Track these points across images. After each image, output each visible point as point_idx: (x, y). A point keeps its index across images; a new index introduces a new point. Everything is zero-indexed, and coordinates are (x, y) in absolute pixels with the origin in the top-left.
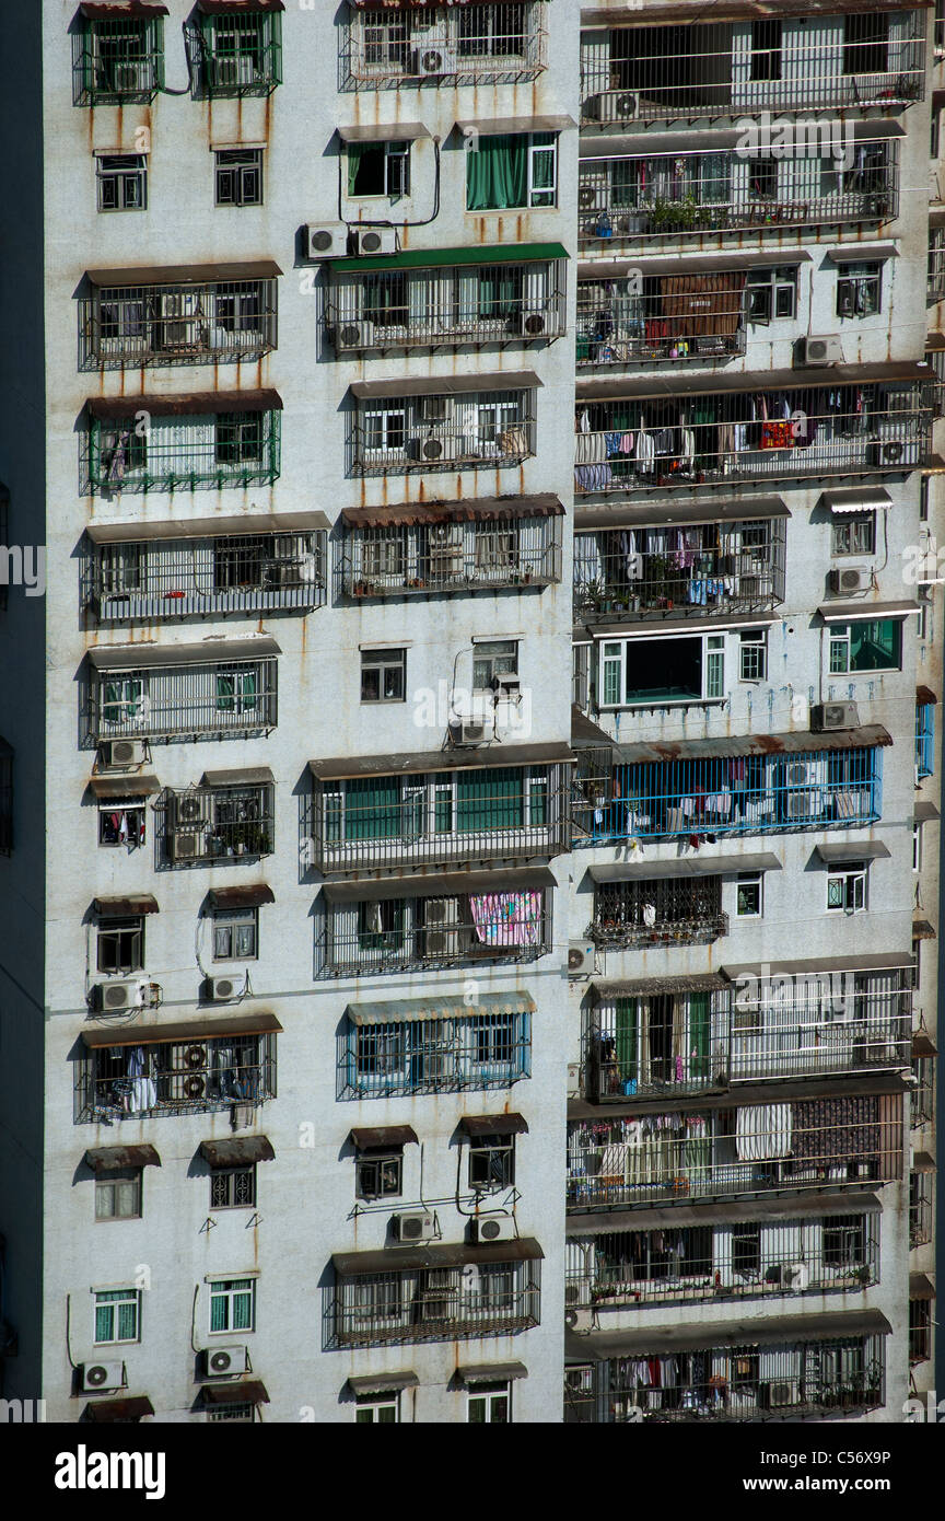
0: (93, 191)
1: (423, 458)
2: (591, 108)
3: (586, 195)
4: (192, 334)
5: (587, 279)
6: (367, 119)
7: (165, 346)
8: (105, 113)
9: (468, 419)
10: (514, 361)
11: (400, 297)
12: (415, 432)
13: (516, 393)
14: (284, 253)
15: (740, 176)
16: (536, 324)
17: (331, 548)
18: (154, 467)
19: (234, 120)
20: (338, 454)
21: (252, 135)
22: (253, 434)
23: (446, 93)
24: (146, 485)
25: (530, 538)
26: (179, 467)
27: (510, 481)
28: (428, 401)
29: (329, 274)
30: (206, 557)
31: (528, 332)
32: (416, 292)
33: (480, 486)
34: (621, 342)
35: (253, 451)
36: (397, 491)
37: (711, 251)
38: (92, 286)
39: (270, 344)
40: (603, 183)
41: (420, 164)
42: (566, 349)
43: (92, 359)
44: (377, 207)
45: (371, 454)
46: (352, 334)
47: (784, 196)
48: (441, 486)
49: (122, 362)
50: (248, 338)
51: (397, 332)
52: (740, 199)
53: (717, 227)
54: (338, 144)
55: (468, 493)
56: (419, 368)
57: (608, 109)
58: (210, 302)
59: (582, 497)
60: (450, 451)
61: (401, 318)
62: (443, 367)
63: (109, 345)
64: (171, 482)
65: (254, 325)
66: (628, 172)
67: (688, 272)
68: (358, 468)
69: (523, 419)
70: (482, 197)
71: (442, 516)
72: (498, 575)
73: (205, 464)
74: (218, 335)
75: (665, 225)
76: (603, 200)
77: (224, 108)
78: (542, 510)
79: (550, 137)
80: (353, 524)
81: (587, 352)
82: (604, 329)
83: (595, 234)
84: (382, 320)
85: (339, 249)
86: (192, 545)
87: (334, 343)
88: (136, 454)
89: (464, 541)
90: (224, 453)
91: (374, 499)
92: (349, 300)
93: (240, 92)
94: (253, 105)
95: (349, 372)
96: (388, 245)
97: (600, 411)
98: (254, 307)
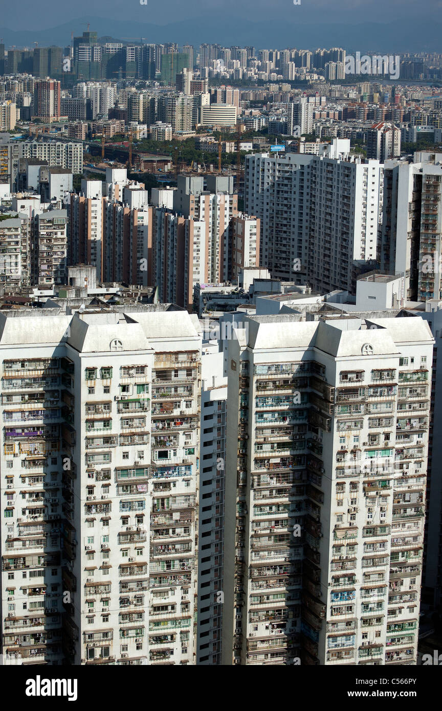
0: (88, 391)
1: (131, 426)
2: (153, 381)
3: (153, 392)
4: (100, 410)
5: (153, 403)
6: (124, 382)
7: (97, 412)
8: (89, 381)
9: (136, 422)
10: (143, 414)
11: (128, 405)
12: (130, 423)
13: (143, 418)
14: (113, 400)
15: (173, 389)
16: (146, 409)
17: (119, 438)
18: (95, 428)
19: (106, 382)
20: (120, 426)
21: (108, 384)
22: (108, 423)
23: (134, 378)
24: (94, 430)
25: (145, 437)
26: (99, 428)
27: (142, 430)
28: (132, 419)
29: (118, 402)
30: (102, 440)
31: (144, 409)
32: (130, 404)
33: (138, 430)
34: (157, 411)
35: (108, 426)
36: (127, 431)
37: (169, 399)
38: (87, 404)
39: (111, 411)
40: (155, 391)
41: (131, 388)
42: (150, 412)
43: (87, 414)
44: (125, 393)
45: (124, 426)
46: (122, 410)
47: (179, 392)
48: (133, 430)
49: (91, 414)
50: (108, 411)
51: (127, 410)
52: (173, 393)
53: (170, 396)
54: (120, 385)
55: (137, 431)
56: (131, 415)
57: (155, 381)
58: (103, 406)
59: (152, 432)
60: (134, 426)
61: (128, 408)
62: (134, 414)
63: (89, 412)
64: (97, 430)
65: (109, 409)
66: (158, 389)
67: (166, 402)
68: (122, 428)
69: (144, 421)
70: (139, 392)
71: (134, 434)
72: (141, 442)
73: (102, 427)
74: (104, 410)
75: (163, 396)
76: (155, 392)
77: (105, 380)
78: (147, 433)
79: (148, 384)
80: (121, 435)
81: (153, 412)
82: (155, 409)
83: (154, 397)
84: (125, 408)
85: (120, 399)
86: (100, 438)
87: (119, 411)
88: (93, 426)
89: (136, 437)
90: (104, 426)
91: (124, 432)
92: (121, 406)
93: (107, 379)
94: (109, 380)
95: (121, 415)
96: (126, 399)
97: (155, 420)
98: (109, 407)
